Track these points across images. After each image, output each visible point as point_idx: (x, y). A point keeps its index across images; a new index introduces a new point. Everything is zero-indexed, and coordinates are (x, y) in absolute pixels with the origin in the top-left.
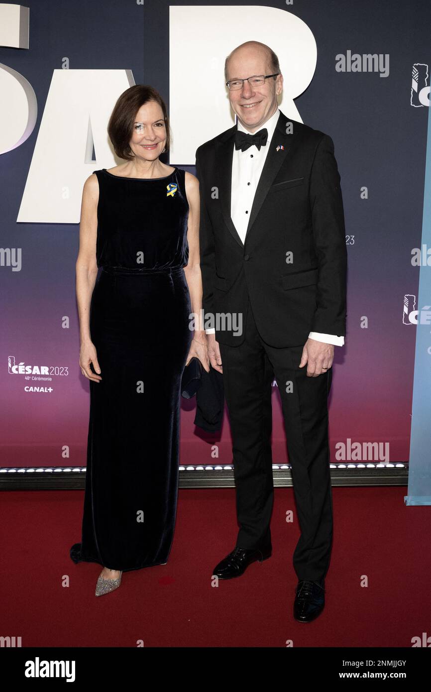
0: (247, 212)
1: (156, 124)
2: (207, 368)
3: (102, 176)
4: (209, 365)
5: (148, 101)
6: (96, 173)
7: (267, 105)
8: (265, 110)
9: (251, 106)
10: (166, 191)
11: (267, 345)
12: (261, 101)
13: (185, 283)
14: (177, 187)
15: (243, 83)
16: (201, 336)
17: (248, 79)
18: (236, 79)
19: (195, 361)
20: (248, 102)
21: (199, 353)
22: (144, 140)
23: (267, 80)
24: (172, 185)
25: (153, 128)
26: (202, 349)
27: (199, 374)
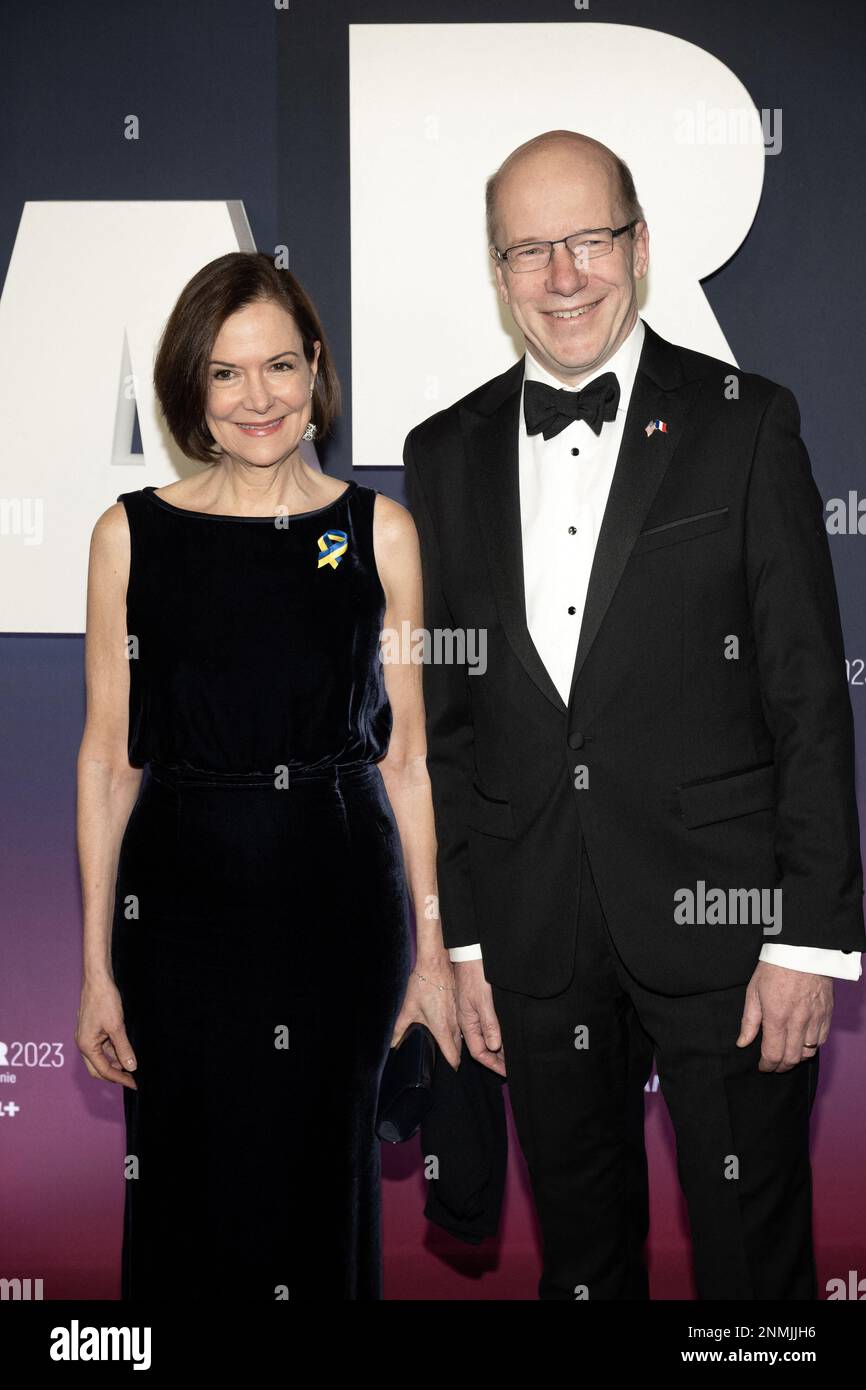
0: (572, 611)
1: (276, 366)
2: (451, 1055)
3: (141, 506)
4: (460, 1045)
5: (248, 301)
6: (125, 499)
7: (617, 310)
8: (612, 324)
9: (575, 314)
10: (317, 554)
11: (640, 985)
12: (602, 299)
13: (384, 807)
14: (349, 541)
15: (553, 250)
16: (435, 961)
17: (565, 240)
18: (530, 241)
19: (419, 1034)
20: (568, 303)
21: (429, 1013)
22: (241, 410)
23: (616, 239)
24: (331, 537)
25: (265, 374)
26: (439, 1000)
27: (427, 1074)
